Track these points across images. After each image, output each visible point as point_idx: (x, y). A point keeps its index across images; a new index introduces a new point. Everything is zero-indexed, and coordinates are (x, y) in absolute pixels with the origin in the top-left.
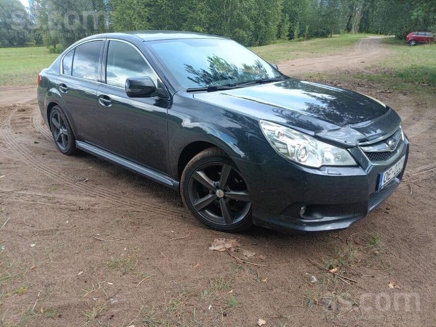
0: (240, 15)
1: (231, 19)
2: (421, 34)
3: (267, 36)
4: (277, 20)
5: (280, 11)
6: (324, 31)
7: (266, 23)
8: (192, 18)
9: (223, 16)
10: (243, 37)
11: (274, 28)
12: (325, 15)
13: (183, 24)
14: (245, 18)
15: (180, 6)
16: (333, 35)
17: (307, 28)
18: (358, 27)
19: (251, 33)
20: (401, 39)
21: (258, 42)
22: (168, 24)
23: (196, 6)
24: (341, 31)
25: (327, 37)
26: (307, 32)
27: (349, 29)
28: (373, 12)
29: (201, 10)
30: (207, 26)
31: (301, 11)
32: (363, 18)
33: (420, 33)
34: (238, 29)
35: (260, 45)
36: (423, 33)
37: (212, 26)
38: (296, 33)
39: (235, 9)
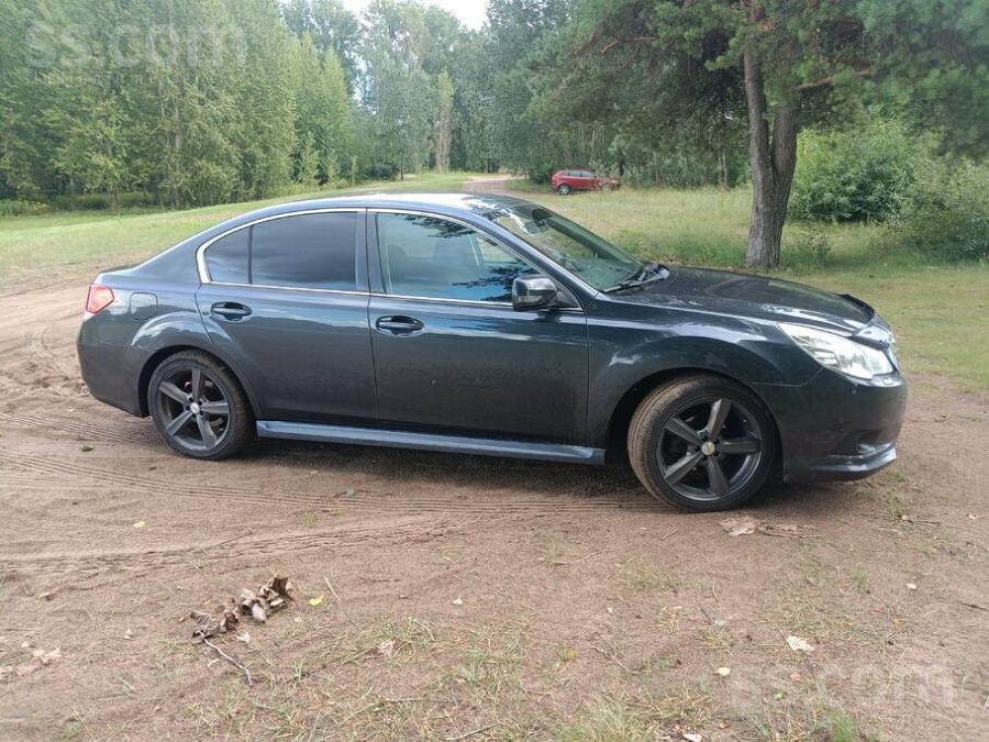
0: (204, 132)
1: (185, 141)
2: (575, 175)
3: (272, 178)
4: (289, 142)
5: (291, 125)
6: (386, 167)
7: (266, 150)
8: (81, 136)
9: (161, 132)
10: (218, 178)
11: (284, 162)
12: (383, 136)
13: (58, 149)
14: (218, 138)
15: (45, 108)
16: (405, 176)
17: (354, 160)
18: (448, 160)
19: (235, 171)
20: (540, 182)
21: (252, 191)
22: (10, 149)
23: (89, 110)
24: (419, 166)
25: (394, 180)
26: (355, 168)
27: (432, 165)
28: (469, 130)
29: (106, 119)
30: (125, 155)
31: (332, 126)
32: (453, 142)
33: (573, 172)
34: (204, 161)
35: (258, 197)
36: (578, 172)
37: (137, 156)
38: (331, 172)
39: (192, 117)
